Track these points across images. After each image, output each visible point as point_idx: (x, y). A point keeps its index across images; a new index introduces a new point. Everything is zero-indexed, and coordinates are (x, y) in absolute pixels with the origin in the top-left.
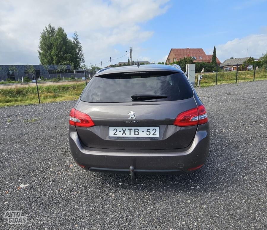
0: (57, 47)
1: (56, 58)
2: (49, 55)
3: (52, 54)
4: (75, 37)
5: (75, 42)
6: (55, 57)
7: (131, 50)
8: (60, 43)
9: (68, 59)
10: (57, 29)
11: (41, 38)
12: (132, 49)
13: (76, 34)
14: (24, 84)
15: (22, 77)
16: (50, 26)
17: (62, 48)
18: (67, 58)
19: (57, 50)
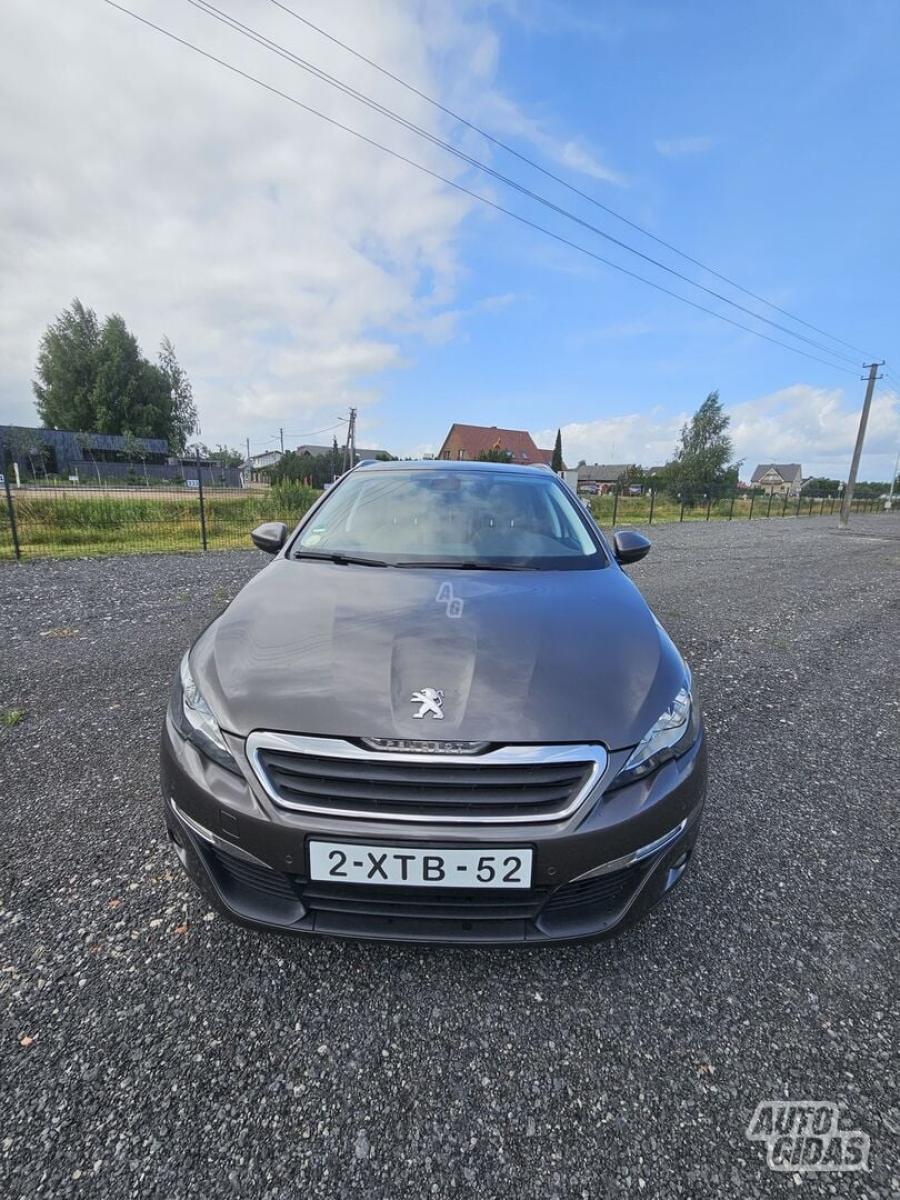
0: (109, 379)
1: (105, 414)
2: (81, 402)
3: (92, 398)
4: (167, 353)
5: (169, 369)
6: (104, 409)
7: (353, 416)
8: (119, 368)
9: (147, 419)
10: (105, 323)
11: (43, 341)
12: (355, 412)
13: (168, 347)
14: (20, 489)
15: (16, 465)
16: (79, 308)
17: (126, 384)
18: (145, 415)
19: (110, 389)
